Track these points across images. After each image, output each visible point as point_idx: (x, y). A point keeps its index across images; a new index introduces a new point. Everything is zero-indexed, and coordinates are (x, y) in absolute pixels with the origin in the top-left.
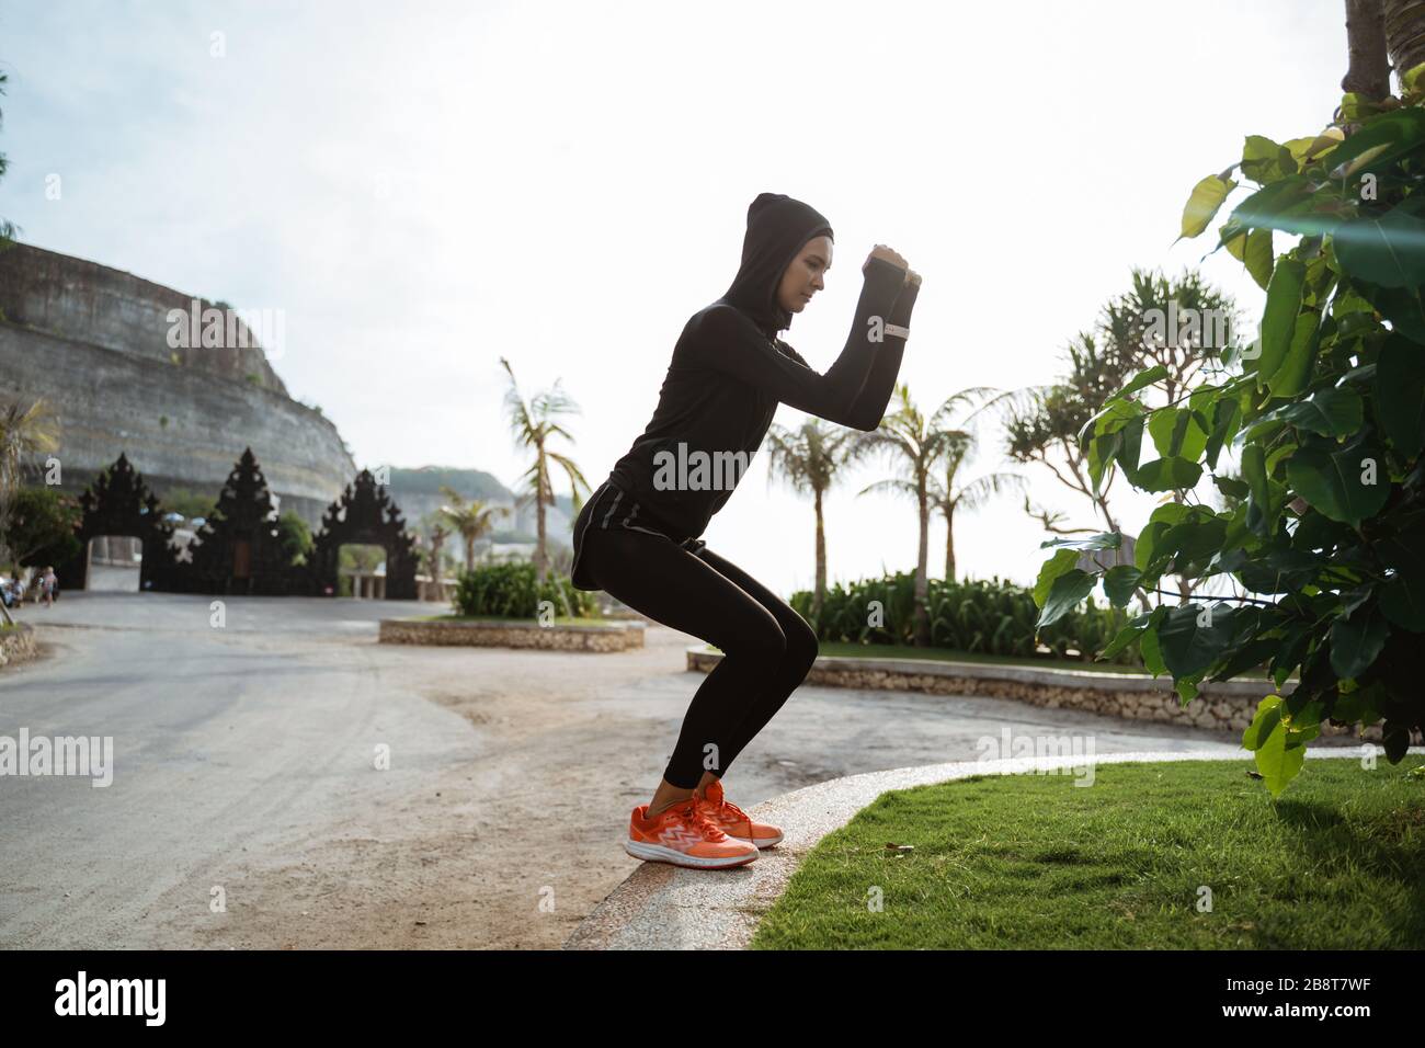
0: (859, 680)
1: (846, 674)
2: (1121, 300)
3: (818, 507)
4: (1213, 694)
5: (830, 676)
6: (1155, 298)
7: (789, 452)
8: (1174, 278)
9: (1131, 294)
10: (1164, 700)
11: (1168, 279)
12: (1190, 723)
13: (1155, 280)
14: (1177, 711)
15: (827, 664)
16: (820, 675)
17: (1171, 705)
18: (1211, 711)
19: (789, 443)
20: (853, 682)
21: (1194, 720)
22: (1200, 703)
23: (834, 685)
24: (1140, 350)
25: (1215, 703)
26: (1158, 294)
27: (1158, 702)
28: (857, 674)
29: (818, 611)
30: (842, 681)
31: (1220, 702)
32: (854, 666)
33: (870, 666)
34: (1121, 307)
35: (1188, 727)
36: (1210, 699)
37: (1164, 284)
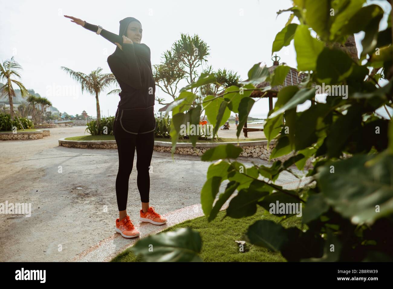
0: (110, 146)
1: (106, 145)
2: (178, 42)
3: (97, 97)
4: (202, 147)
5: (101, 146)
6: (187, 42)
7: (87, 82)
8: (192, 37)
9: (180, 40)
10: (190, 149)
11: (190, 37)
12: (197, 155)
13: (187, 36)
14: (193, 152)
15: (100, 142)
16: (98, 146)
17: (192, 150)
18: (201, 152)
19: (87, 79)
20: (108, 147)
21: (197, 154)
22: (199, 150)
23: (103, 148)
24: (183, 56)
25: (202, 150)
26: (188, 40)
27: (189, 150)
28: (109, 145)
29: (98, 127)
30: (105, 147)
31: (204, 149)
32: (108, 143)
33: (113, 142)
34: (178, 44)
35: (196, 156)
36: (201, 149)
37: (189, 38)
